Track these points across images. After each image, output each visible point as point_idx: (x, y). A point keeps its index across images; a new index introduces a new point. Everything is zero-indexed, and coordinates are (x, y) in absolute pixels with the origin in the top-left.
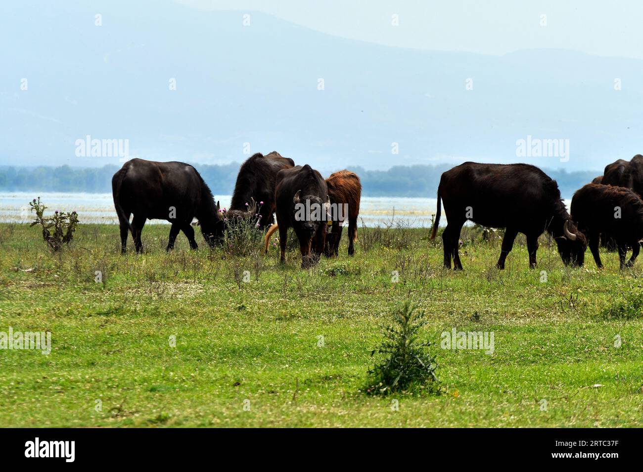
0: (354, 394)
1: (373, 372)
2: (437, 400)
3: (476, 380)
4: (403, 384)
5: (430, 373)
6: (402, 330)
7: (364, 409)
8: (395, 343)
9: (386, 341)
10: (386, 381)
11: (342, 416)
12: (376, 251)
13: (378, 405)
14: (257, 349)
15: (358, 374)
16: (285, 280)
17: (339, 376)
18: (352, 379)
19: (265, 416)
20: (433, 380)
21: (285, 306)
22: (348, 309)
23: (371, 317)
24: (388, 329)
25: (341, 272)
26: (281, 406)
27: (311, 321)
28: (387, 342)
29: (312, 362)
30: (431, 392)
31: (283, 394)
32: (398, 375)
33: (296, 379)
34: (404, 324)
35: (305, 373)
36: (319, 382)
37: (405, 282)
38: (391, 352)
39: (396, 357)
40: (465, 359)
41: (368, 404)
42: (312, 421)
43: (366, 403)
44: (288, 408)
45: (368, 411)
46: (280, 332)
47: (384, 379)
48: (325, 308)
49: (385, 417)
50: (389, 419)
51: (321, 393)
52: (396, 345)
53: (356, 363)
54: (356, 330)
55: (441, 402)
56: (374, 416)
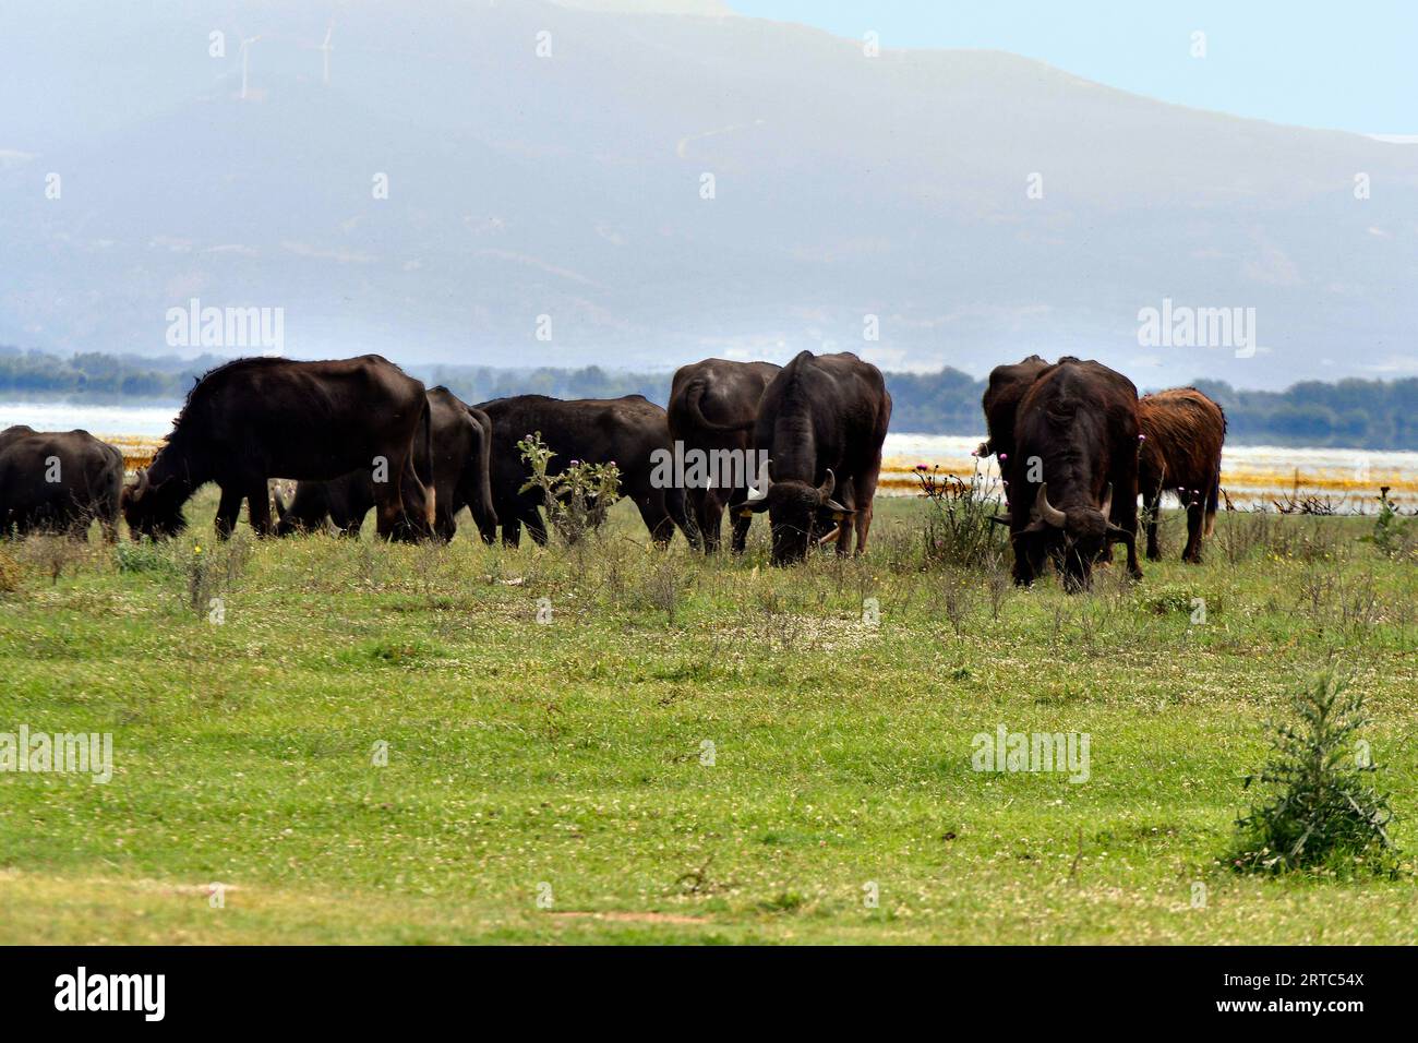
0: (1206, 869)
1: (1247, 824)
2: (1391, 890)
4: (1316, 852)
5: (1376, 831)
6: (1314, 734)
7: (1226, 902)
8: (1297, 762)
9: (1279, 756)
10: (1277, 845)
11: (1177, 914)
12: (1256, 563)
13: (1259, 894)
15: (1215, 827)
16: (1057, 618)
17: (1173, 828)
18: (1202, 837)
19: (1009, 908)
20: (1383, 847)
21: (1055, 673)
22: (1193, 685)
23: (1244, 704)
24: (1280, 732)
25: (1179, 606)
26: (1044, 887)
27: (1111, 708)
28: (1279, 759)
29: (1112, 796)
30: (1378, 871)
31: (1050, 862)
32: (1304, 831)
33: (1079, 830)
34: (1318, 724)
35: (1100, 819)
36: (1128, 840)
37: (1321, 631)
38: (1289, 782)
39: (1299, 792)
41: (1236, 890)
42: (1113, 922)
43: (1231, 890)
44: (1059, 892)
45: (1236, 906)
46: (1044, 728)
47: (1273, 838)
48: (1143, 681)
49: (1275, 922)
50: (1283, 926)
51: (1132, 864)
52: (1299, 766)
53: (1212, 801)
54: (1211, 731)
55: (1401, 894)
56: (1250, 919)
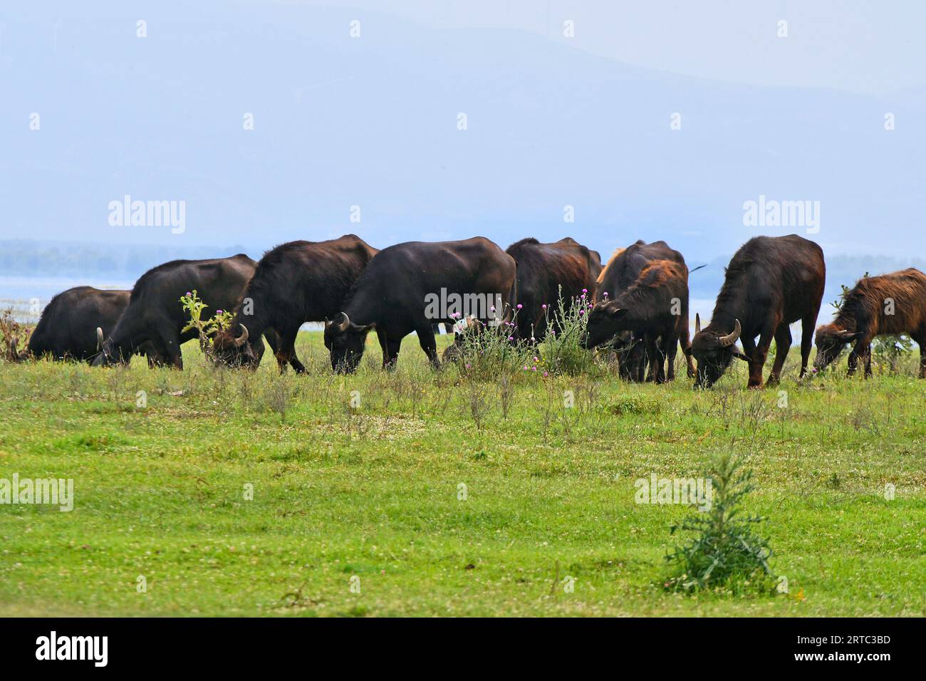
0: (644, 589)
1: (673, 558)
2: (771, 604)
3: (833, 576)
4: (719, 578)
5: (761, 563)
6: (719, 497)
8: (707, 516)
10: (693, 573)
13: (680, 606)
14: (501, 516)
15: (651, 560)
16: (547, 418)
17: (623, 562)
18: (642, 567)
20: (766, 574)
21: (545, 455)
22: (639, 463)
23: (673, 476)
25: (631, 409)
26: (534, 602)
27: (582, 479)
28: (695, 514)
29: (582, 539)
30: (762, 591)
31: (538, 585)
32: (712, 563)
33: (558, 563)
34: (721, 490)
35: (573, 555)
36: (592, 569)
37: (727, 426)
38: (701, 530)
39: (708, 537)
40: (816, 544)
41: (664, 604)
43: (661, 603)
44: (543, 605)
46: (537, 493)
47: (690, 568)
48: (605, 460)
51: (595, 585)
52: (708, 519)
53: (650, 543)
55: (777, 606)
